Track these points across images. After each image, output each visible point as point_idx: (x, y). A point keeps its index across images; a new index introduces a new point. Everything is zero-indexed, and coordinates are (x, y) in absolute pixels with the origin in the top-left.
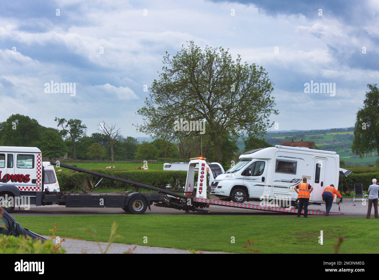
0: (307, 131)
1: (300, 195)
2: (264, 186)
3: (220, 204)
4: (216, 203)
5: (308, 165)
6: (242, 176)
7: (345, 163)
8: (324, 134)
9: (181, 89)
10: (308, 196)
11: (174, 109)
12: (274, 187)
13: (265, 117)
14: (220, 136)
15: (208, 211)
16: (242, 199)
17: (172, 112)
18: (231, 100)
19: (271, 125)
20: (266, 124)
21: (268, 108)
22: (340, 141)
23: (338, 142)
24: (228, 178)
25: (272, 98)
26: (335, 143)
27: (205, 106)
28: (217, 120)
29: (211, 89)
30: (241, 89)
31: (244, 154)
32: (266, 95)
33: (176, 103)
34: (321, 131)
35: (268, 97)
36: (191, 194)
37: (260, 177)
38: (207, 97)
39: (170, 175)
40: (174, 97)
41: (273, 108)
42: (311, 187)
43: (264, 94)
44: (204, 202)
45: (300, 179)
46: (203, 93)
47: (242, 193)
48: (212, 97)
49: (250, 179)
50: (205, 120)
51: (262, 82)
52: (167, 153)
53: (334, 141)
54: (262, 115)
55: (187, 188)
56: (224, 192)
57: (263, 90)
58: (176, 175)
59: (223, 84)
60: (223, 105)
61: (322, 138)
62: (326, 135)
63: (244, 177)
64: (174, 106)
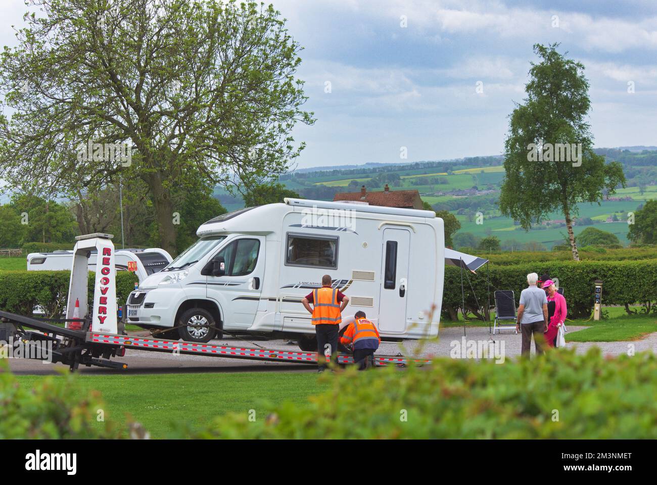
0: (407, 166)
1: (317, 317)
2: (258, 299)
3: (151, 346)
4: (141, 345)
5: (365, 245)
6: (204, 278)
7: (500, 243)
8: (449, 171)
9: (71, 66)
10: (336, 320)
11: (51, 117)
12: (284, 300)
13: (282, 131)
14: (166, 182)
15: (123, 364)
16: (204, 333)
17: (47, 126)
18: (194, 90)
19: (296, 152)
20: (285, 149)
21: (288, 108)
22: (490, 189)
23: (484, 192)
24: (169, 282)
25: (298, 82)
26: (478, 194)
27: (130, 107)
28: (160, 141)
29: (143, 65)
30: (218, 63)
31: (208, 223)
32: (283, 75)
33: (57, 103)
34: (440, 164)
35: (287, 80)
36: (82, 323)
37: (249, 278)
38: (135, 83)
39: (42, 282)
40: (51, 86)
41: (301, 108)
42: (345, 298)
43: (277, 73)
44: (111, 342)
45: (347, 281)
46: (123, 73)
47: (204, 318)
48: (147, 83)
49: (223, 284)
50: (129, 142)
51: (272, 43)
52: (47, 231)
53: (475, 188)
54: (274, 127)
55: (72, 311)
56: (159, 317)
57: (275, 62)
58: (56, 281)
59: (174, 51)
60: (175, 104)
61: (444, 182)
62: (454, 174)
63: (209, 278)
64: (52, 109)
